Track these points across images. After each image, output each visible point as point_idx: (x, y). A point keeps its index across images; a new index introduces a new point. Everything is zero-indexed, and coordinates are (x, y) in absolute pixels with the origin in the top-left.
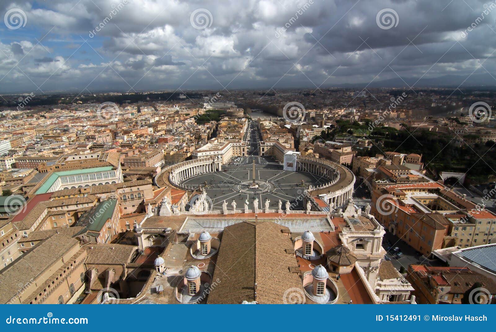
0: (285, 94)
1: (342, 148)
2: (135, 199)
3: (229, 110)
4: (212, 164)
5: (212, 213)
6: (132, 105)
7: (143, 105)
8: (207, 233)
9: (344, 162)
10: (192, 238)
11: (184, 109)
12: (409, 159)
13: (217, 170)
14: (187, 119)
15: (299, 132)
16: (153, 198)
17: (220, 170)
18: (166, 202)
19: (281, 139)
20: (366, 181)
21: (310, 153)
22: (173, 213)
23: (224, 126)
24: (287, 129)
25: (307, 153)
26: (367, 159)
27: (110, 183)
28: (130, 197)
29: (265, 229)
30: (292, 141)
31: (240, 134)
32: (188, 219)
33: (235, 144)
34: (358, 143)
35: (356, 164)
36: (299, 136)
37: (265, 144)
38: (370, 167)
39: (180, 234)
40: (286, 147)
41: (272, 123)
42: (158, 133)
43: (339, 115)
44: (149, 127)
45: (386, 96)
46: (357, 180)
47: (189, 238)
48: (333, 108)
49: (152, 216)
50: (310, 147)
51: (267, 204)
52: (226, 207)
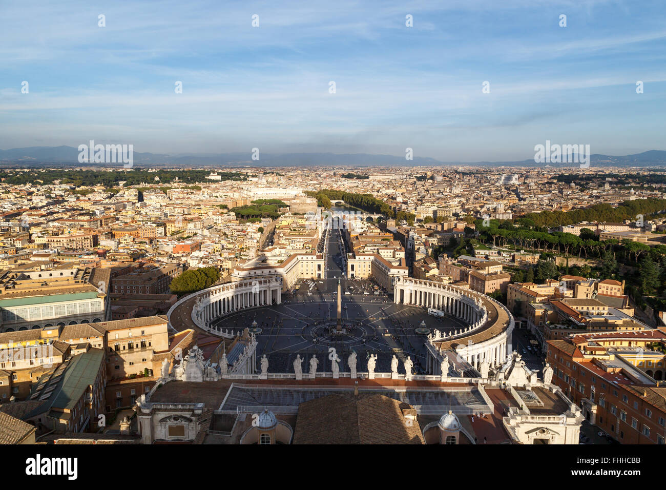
0: (385, 177)
1: (487, 268)
2: (135, 350)
3: (294, 201)
4: (265, 291)
5: (274, 377)
6: (129, 188)
7: (148, 189)
8: (271, 412)
9: (491, 291)
10: (241, 423)
11: (217, 197)
12: (602, 289)
13: (274, 300)
14: (222, 214)
15: (413, 239)
16: (167, 348)
17: (279, 302)
18: (195, 356)
19: (383, 251)
20: (531, 326)
21: (434, 276)
22: (207, 376)
23: (286, 227)
24: (392, 234)
25: (428, 275)
26: (531, 287)
27: (91, 321)
28: (127, 347)
29: (373, 407)
30: (402, 255)
31: (312, 241)
32: (233, 387)
33: (305, 257)
34: (513, 260)
35: (512, 296)
36: (413, 246)
37: (355, 258)
38: (537, 302)
39: (220, 416)
40: (393, 264)
41: (365, 223)
42: (173, 237)
43: (477, 212)
44: (157, 226)
45: (553, 183)
46: (517, 324)
47: (236, 421)
48: (465, 202)
49: (170, 382)
50: (434, 265)
51: (372, 363)
52: (301, 367)
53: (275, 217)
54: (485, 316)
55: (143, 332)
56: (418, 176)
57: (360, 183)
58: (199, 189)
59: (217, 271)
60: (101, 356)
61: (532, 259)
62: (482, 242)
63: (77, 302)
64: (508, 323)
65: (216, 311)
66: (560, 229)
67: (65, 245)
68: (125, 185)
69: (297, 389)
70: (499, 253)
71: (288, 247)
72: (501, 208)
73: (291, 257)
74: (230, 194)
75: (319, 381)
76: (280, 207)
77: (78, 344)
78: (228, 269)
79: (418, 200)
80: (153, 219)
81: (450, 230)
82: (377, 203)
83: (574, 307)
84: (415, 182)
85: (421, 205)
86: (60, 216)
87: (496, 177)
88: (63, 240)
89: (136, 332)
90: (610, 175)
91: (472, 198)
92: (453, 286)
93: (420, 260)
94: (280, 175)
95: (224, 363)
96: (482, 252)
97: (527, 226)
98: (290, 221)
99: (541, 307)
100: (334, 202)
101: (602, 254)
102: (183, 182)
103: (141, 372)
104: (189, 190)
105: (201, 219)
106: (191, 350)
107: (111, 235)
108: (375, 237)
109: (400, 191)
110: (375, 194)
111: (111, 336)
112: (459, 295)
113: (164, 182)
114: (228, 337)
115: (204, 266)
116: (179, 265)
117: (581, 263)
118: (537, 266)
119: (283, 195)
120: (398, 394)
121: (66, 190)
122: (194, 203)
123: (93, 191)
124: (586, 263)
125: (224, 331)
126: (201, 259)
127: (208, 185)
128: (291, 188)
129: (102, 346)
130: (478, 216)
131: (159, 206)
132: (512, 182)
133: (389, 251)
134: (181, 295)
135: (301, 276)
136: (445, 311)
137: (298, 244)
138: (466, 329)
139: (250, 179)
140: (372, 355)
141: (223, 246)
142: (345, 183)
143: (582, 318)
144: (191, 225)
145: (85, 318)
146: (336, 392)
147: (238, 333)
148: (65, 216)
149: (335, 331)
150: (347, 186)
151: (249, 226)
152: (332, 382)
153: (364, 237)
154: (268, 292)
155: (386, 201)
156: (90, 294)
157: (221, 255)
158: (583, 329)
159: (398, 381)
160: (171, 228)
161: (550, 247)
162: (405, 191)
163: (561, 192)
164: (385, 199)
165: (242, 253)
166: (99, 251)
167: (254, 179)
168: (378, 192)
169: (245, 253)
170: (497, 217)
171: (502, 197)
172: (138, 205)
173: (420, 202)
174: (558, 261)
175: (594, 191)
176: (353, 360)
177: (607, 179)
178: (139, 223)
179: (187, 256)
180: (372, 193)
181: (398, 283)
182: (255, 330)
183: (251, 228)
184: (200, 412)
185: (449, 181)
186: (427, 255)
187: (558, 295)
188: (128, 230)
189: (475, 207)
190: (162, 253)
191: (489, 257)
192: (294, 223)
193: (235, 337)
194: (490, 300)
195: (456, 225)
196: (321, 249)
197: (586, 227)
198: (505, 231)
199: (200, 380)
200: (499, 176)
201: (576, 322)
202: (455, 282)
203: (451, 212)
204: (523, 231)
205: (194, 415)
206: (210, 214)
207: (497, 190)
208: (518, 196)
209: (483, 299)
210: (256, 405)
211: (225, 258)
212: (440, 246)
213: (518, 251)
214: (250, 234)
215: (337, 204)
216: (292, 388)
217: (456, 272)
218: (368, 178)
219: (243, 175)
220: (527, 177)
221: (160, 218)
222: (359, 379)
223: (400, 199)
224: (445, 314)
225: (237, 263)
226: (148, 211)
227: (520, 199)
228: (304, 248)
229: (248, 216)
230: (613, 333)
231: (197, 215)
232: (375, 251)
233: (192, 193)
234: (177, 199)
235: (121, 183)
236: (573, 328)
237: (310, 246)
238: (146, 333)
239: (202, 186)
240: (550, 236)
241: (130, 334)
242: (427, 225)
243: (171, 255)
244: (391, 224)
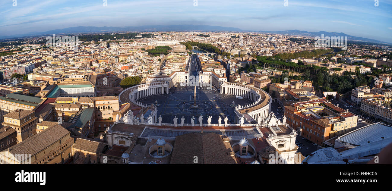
0: (217, 36)
1: (261, 77)
2: (106, 109)
3: (175, 47)
4: (161, 88)
5: (165, 125)
6: (104, 42)
7: (112, 42)
8: (163, 139)
9: (263, 87)
10: (150, 142)
11: (140, 45)
12: (305, 84)
13: (165, 92)
14: (142, 52)
15: (229, 64)
16: (118, 110)
17: (168, 93)
18: (130, 114)
19: (216, 70)
20: (279, 101)
21: (238, 81)
22: (135, 123)
23: (171, 58)
24: (220, 62)
25: (236, 81)
26: (279, 85)
27: (89, 96)
28: (103, 108)
29: (210, 138)
30: (224, 72)
31: (183, 65)
32: (146, 128)
33: (180, 73)
34: (272, 74)
35: (272, 89)
36: (229, 68)
37: (203, 73)
38: (281, 91)
39: (140, 139)
40: (220, 76)
41: (208, 57)
42: (121, 63)
43: (257, 53)
44: (115, 58)
45: (288, 41)
46: (273, 101)
47: (147, 142)
48: (253, 48)
49: (119, 123)
50: (238, 76)
51: (209, 120)
52: (177, 121)
53: (166, 54)
54: (260, 98)
55: (109, 102)
56: (232, 36)
57: (205, 38)
58: (133, 41)
59: (140, 78)
60: (93, 110)
61: (280, 73)
62: (259, 66)
63: (84, 88)
64: (269, 100)
65: (140, 96)
66: (290, 60)
67: (81, 65)
68: (102, 41)
69: (175, 130)
70: (266, 71)
71: (172, 68)
72: (268, 51)
73: (173, 73)
74: (146, 44)
75: (185, 127)
76: (169, 49)
77: (85, 105)
78: (145, 77)
79: (232, 47)
80: (113, 55)
81: (246, 60)
82: (213, 48)
83: (295, 92)
84: (231, 39)
85: (233, 49)
86: (79, 54)
87: (266, 37)
88: (80, 63)
89: (106, 102)
90: (308, 40)
91: (255, 46)
92: (247, 85)
93: (232, 74)
94: (168, 35)
95: (142, 118)
96: (259, 70)
97: (278, 59)
98: (173, 56)
99: (283, 93)
100: (193, 47)
101: (305, 71)
102: (126, 39)
103: (108, 118)
104: (128, 42)
105: (133, 55)
106: (128, 111)
107: (97, 62)
108: (212, 63)
109: (224, 43)
110: (212, 44)
111: (97, 103)
112: (249, 89)
113: (118, 39)
114: (144, 107)
115: (134, 76)
116: (124, 75)
117: (298, 74)
118: (281, 76)
119: (170, 44)
120: (221, 132)
121: (81, 43)
122: (130, 48)
123: (90, 44)
124: (300, 74)
125: (143, 105)
126: (133, 72)
127: (136, 40)
128: (173, 41)
129: (93, 106)
130: (258, 54)
131: (116, 49)
132: (272, 40)
133: (218, 70)
134: (124, 87)
135: (178, 81)
136: (243, 96)
137: (177, 67)
138: (252, 104)
139: (155, 37)
140: (210, 117)
141: (143, 67)
142: (199, 38)
143: (298, 96)
144: (129, 58)
145: (87, 95)
146: (193, 132)
147: (149, 105)
148: (81, 54)
149: (193, 106)
150: (200, 40)
151: (154, 58)
152: (191, 128)
153: (207, 63)
154: (162, 88)
155: (217, 47)
156: (89, 85)
157: (142, 71)
158: (298, 101)
159: (221, 127)
160: (121, 59)
161: (286, 68)
162: (226, 42)
163: (291, 45)
164: (217, 46)
165: (151, 70)
166: (93, 68)
167: (157, 37)
168: (214, 43)
169: (152, 70)
170: (266, 55)
171: (268, 46)
172: (107, 49)
173: (233, 48)
174: (290, 74)
175: (303, 45)
176: (201, 119)
177: (307, 41)
178: (108, 56)
179: (127, 71)
180: (211, 43)
181: (222, 85)
182: (157, 105)
183: (155, 59)
184: (132, 136)
185: (246, 39)
186: (236, 71)
187: (289, 88)
188: (104, 60)
189: (257, 51)
190: (117, 69)
191: (262, 73)
192: (175, 57)
193: (148, 107)
194: (262, 91)
195: (248, 58)
196: (187, 69)
197: (300, 60)
198: (269, 61)
199: (132, 124)
200: (267, 37)
201: (296, 98)
202: (248, 84)
203: (247, 53)
204: (276, 61)
205: (129, 137)
206: (137, 52)
207: (266, 43)
208: (275, 46)
209: (259, 91)
210: (156, 136)
211: (144, 72)
212: (241, 68)
213: (274, 70)
214: (155, 62)
215: (195, 48)
216: (173, 130)
217: (248, 80)
218: (209, 36)
219: (152, 35)
220: (278, 38)
221: (116, 54)
222: (203, 127)
223: (224, 46)
224: (243, 98)
225: (149, 75)
226: (111, 51)
227: (276, 48)
228: (179, 68)
229: (154, 54)
230: (308, 101)
231: (131, 53)
232: (212, 70)
233: (129, 43)
234: (123, 46)
235: (101, 40)
236: (294, 101)
237: (182, 67)
238: (110, 103)
239: (134, 40)
240: (287, 63)
241: (104, 103)
242: (236, 58)
243: (120, 70)
244: (220, 58)
